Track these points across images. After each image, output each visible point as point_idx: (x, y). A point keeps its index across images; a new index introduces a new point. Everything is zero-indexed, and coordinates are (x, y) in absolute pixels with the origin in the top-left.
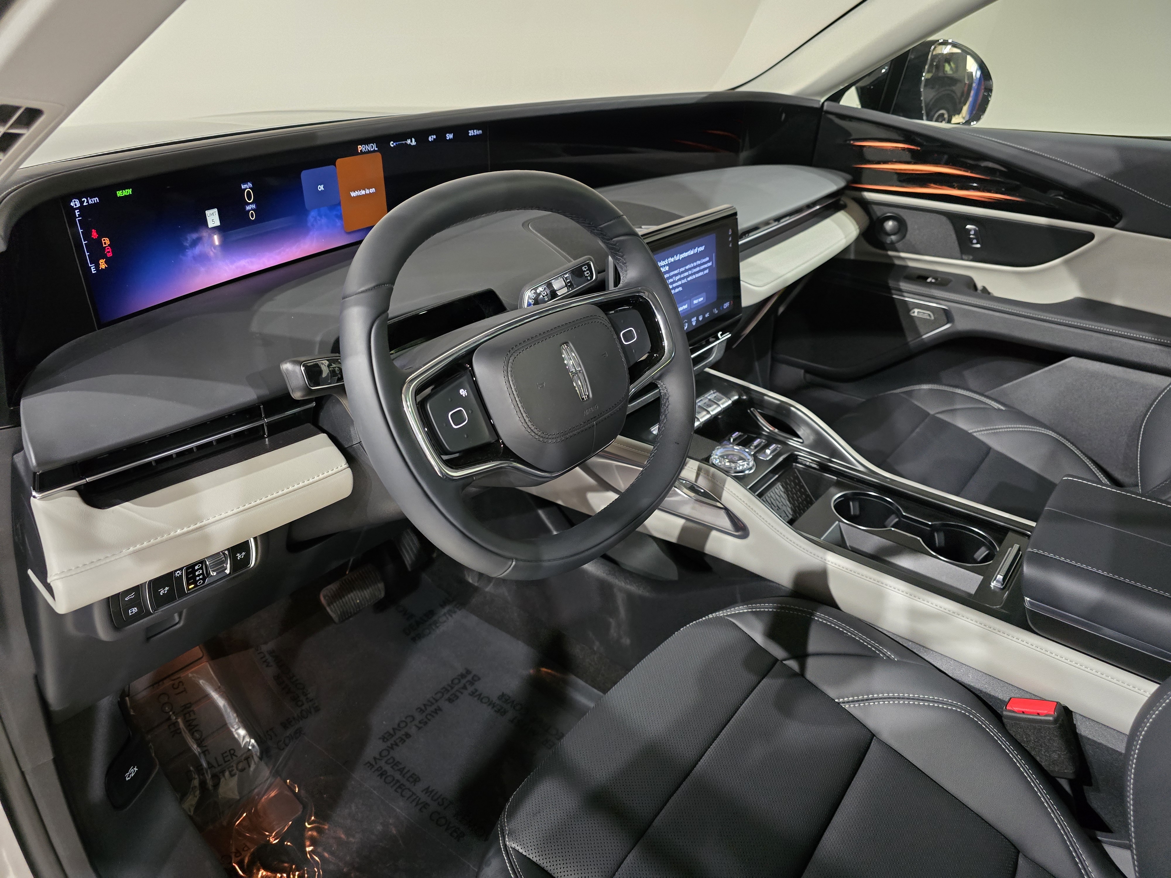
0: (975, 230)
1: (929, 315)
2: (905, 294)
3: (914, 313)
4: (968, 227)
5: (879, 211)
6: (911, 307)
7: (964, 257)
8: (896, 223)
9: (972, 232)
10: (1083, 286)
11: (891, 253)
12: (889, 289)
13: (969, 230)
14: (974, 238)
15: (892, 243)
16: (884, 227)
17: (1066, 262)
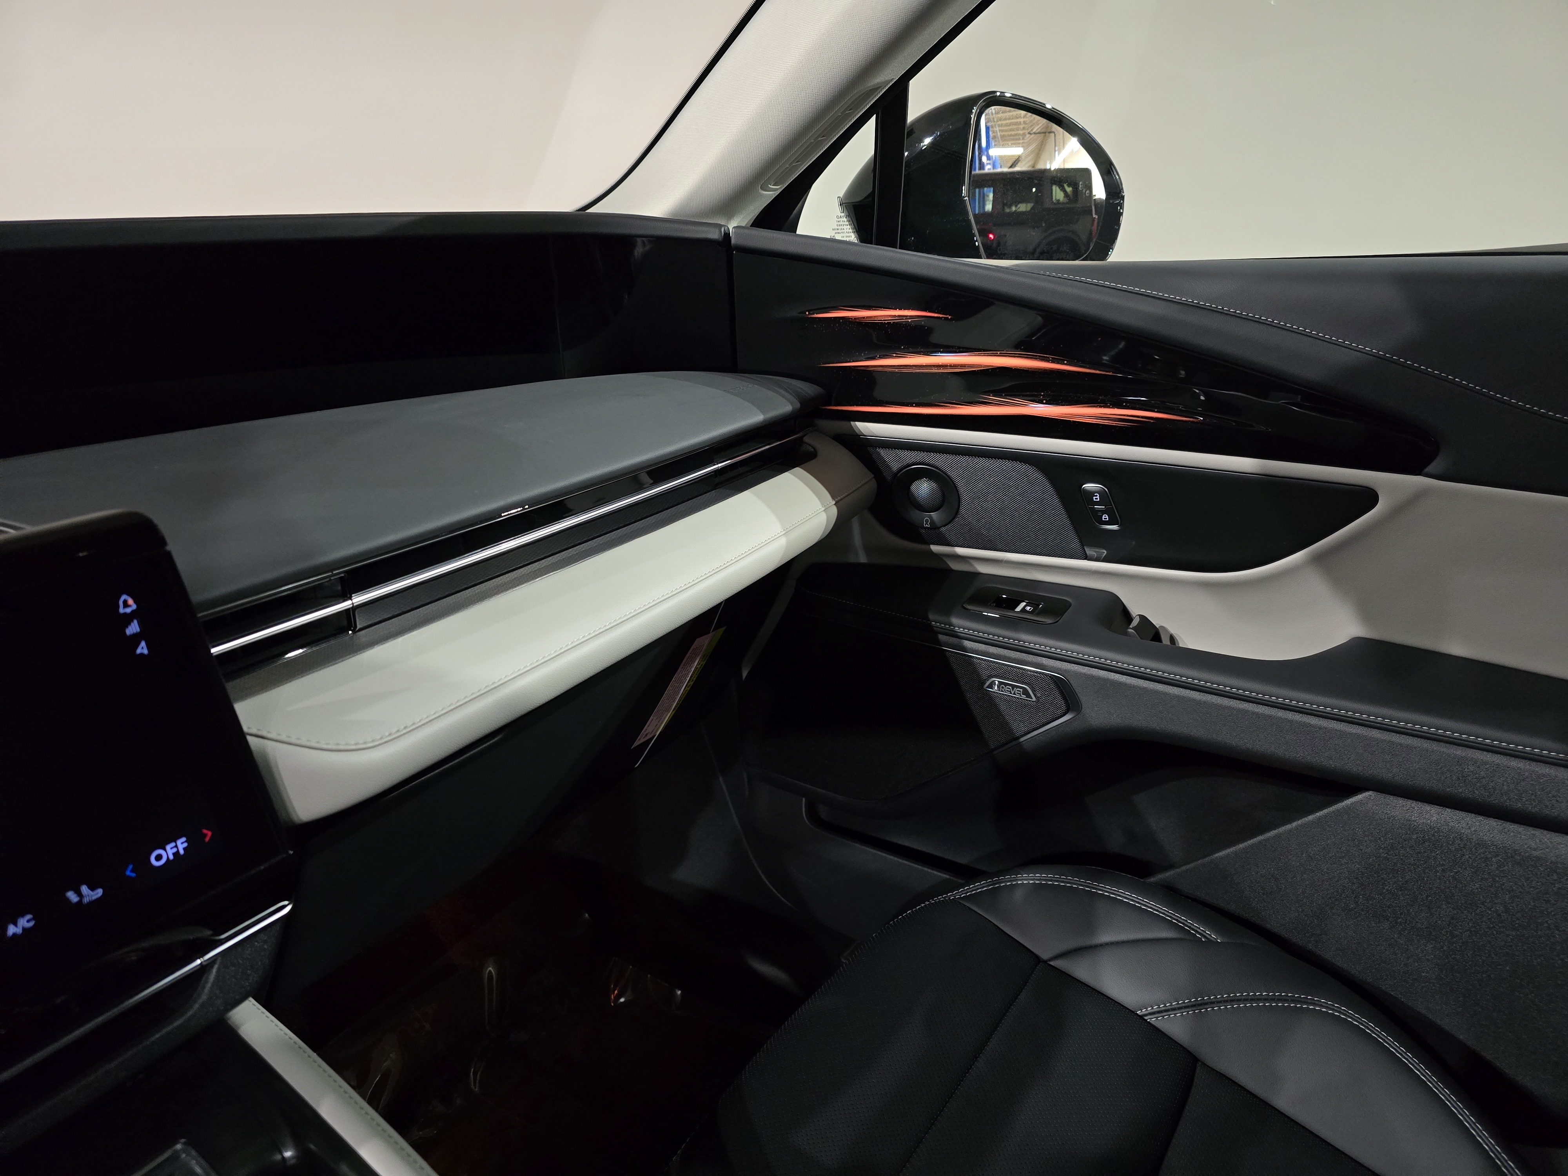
0: (1101, 493)
1: (1025, 692)
2: (968, 644)
3: (991, 686)
4: (1089, 486)
5: (894, 460)
6: (984, 674)
7: (1089, 551)
8: (934, 485)
9: (1097, 498)
10: (1365, 612)
11: (935, 548)
12: (933, 633)
13: (1091, 494)
14: (1103, 512)
15: (934, 527)
16: (913, 495)
17: (1318, 559)
